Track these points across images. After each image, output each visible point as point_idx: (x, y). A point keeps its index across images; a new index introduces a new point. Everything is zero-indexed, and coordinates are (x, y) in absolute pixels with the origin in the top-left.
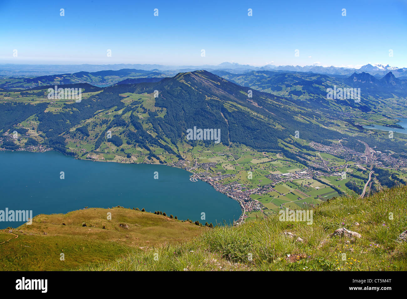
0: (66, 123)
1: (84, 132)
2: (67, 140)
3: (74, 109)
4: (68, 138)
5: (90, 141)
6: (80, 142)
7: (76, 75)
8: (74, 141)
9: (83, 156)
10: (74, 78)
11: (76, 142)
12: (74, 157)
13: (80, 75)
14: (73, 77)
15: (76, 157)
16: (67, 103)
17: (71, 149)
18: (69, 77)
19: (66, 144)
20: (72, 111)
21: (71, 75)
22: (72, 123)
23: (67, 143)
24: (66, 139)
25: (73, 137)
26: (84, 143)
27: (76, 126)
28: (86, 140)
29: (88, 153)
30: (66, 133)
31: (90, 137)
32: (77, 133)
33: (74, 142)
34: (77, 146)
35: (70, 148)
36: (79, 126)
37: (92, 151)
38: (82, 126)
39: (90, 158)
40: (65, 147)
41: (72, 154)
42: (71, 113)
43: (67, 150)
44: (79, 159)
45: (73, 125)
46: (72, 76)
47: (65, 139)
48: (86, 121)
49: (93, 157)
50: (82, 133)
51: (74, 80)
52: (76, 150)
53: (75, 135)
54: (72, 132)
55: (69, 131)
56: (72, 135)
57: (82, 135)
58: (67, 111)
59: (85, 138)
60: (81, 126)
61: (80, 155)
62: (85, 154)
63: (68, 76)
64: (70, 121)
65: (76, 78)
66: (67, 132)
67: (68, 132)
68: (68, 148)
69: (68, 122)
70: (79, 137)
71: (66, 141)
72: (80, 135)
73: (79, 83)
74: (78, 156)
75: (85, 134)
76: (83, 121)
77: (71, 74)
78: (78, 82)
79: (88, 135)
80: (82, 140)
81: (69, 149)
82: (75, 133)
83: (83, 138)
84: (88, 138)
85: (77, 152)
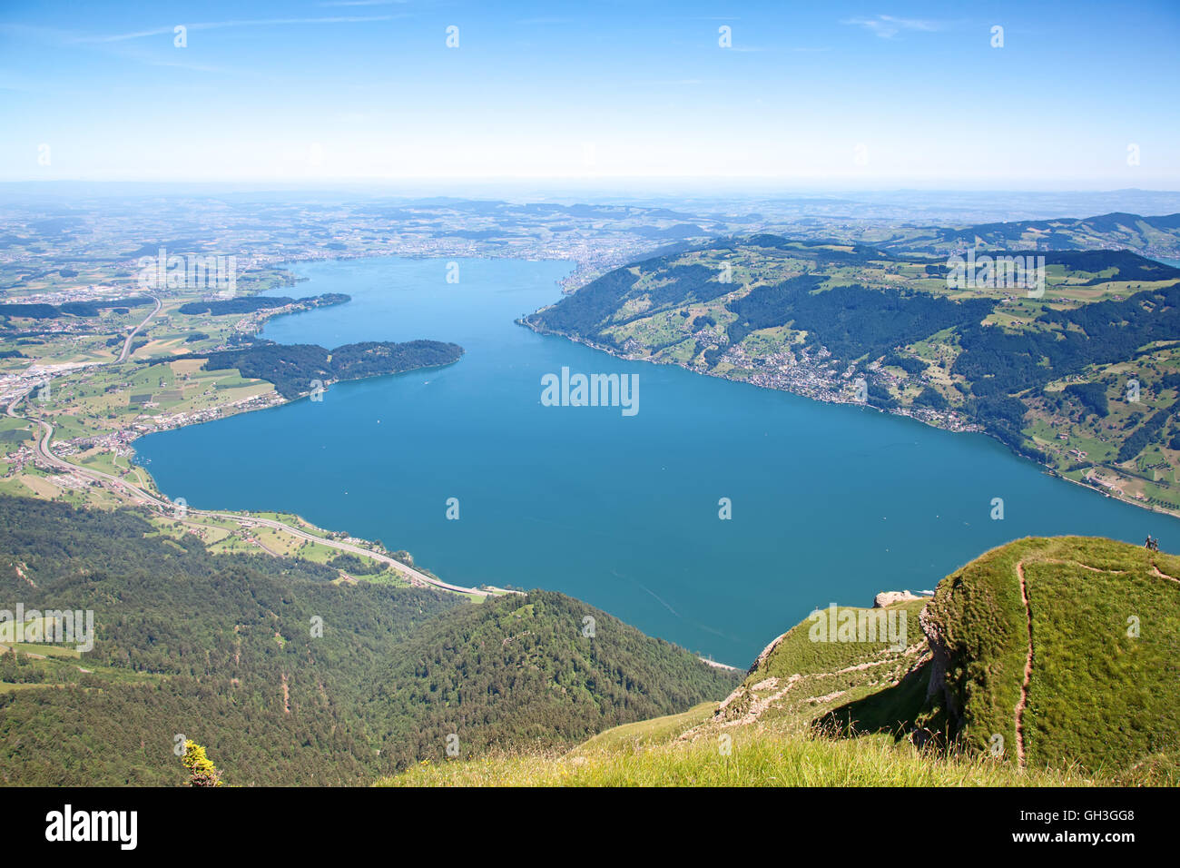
0: (1038, 364)
1: (1091, 401)
2: (1031, 413)
3: (1072, 327)
4: (1036, 408)
5: (1104, 430)
6: (1071, 427)
7: (1092, 224)
8: (1052, 419)
9: (1071, 469)
10: (1087, 234)
11: (1057, 425)
12: (1044, 469)
13: (1105, 223)
14: (1081, 228)
15: (1050, 469)
16: (1052, 307)
17: (1039, 442)
18: (1069, 229)
19: (1026, 423)
20: (1064, 333)
21: (1077, 223)
22: (1057, 367)
23: (1030, 421)
24: (1027, 409)
25: (1052, 410)
26: (1086, 435)
27: (1067, 378)
28: (1091, 425)
29: (1090, 465)
30: (1031, 392)
31: (1106, 421)
32: (1066, 399)
33: (1052, 425)
34: (1058, 438)
35: (1035, 438)
36: (1079, 381)
37: (1106, 464)
38: (1087, 382)
39: (1095, 484)
40: (1022, 431)
41: (1038, 458)
42: (1060, 337)
43: (1026, 441)
44: (1057, 476)
45: (1058, 374)
46: (1079, 227)
47: (1025, 409)
48: (1105, 368)
49: (1106, 484)
50: (1084, 401)
51: (1084, 237)
52: (1051, 447)
53: (1059, 404)
54: (1050, 393)
55: (1043, 387)
56: (1049, 400)
57: (1080, 409)
58: (1049, 330)
59: (1089, 418)
60: (1083, 382)
61: (1064, 465)
62: (1079, 467)
63: (1066, 226)
64: (1051, 359)
65: (1093, 233)
66: (1037, 390)
67: (1038, 392)
68: (1030, 438)
69: (1045, 361)
70: (1072, 413)
71: (1027, 416)
72: (1074, 408)
73: (1098, 248)
74: (1057, 467)
75: (1094, 408)
76: (1095, 368)
77: (1075, 220)
78: (1098, 244)
79: (1103, 414)
80: (1079, 422)
81: (1032, 440)
82: (1061, 397)
83: (1082, 418)
84: (1101, 421)
85: (1055, 456)
